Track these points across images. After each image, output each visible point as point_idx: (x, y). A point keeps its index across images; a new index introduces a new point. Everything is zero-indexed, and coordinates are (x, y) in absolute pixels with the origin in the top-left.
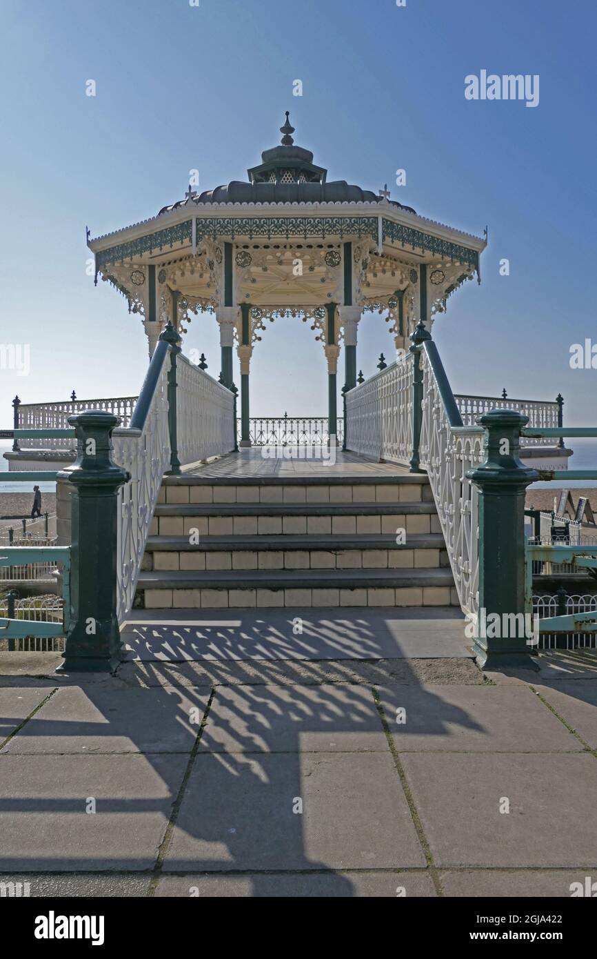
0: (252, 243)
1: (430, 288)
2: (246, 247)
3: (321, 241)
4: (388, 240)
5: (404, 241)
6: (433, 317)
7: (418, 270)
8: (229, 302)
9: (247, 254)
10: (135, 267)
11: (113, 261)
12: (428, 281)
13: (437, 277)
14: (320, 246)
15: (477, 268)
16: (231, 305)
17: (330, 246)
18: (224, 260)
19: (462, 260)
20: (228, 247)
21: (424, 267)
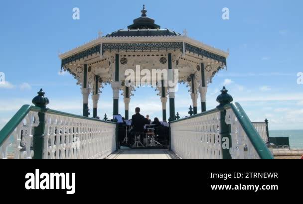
0: (127, 54)
1: (206, 73)
2: (125, 56)
3: (158, 53)
4: (187, 52)
5: (194, 52)
6: (207, 85)
7: (200, 65)
8: (117, 79)
9: (125, 59)
10: (79, 65)
11: (68, 63)
12: (205, 69)
13: (208, 68)
14: (157, 55)
15: (225, 64)
16: (118, 81)
17: (162, 55)
18: (115, 61)
19: (219, 61)
20: (117, 56)
21: (202, 64)
